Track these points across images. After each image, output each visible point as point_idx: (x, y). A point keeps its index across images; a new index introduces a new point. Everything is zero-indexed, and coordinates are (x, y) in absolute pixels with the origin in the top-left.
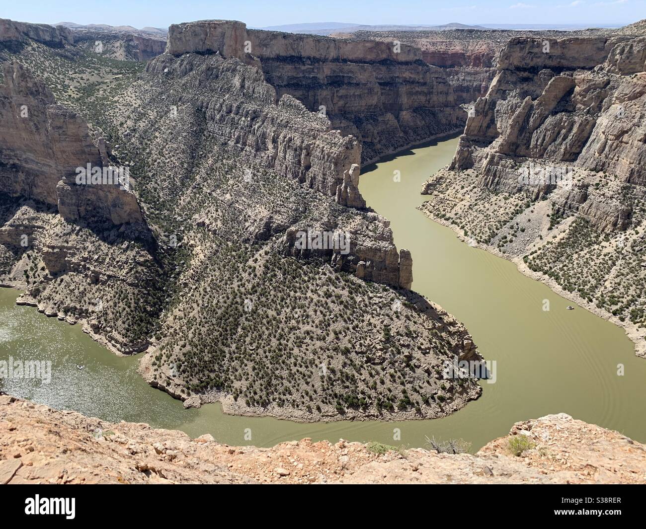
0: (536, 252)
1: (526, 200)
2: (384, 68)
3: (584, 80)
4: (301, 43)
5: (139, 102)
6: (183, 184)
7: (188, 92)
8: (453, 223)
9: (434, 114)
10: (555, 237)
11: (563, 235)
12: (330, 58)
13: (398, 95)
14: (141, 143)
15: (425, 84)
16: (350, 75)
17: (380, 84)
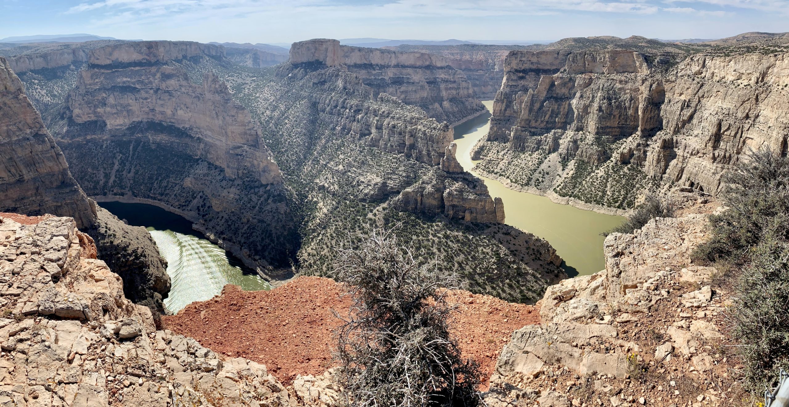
0: (560, 185)
1: (543, 155)
2: (428, 72)
3: (558, 77)
4: (371, 55)
5: (273, 98)
6: (305, 158)
7: (305, 91)
8: (500, 175)
9: (463, 103)
10: (568, 174)
11: (572, 172)
12: (393, 65)
13: (439, 90)
14: (276, 128)
15: (455, 82)
16: (408, 76)
17: (427, 82)
